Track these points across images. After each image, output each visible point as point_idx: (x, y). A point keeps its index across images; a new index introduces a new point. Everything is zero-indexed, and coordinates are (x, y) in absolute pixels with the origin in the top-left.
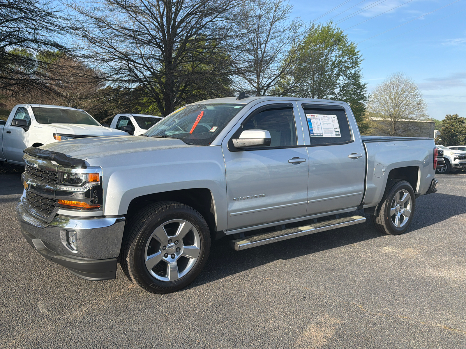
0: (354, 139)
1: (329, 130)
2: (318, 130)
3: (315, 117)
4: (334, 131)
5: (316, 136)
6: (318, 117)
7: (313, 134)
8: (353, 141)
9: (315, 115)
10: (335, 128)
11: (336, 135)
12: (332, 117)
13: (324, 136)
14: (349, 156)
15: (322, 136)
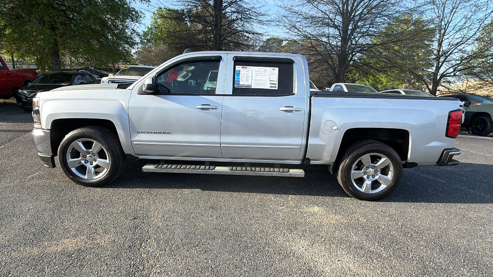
0: (296, 92)
1: (262, 81)
2: (247, 80)
3: (247, 69)
4: (269, 82)
5: (242, 86)
6: (251, 69)
7: (239, 84)
8: (294, 94)
9: (248, 67)
10: (271, 80)
11: (271, 87)
12: (271, 70)
13: (253, 87)
14: (281, 109)
15: (251, 87)
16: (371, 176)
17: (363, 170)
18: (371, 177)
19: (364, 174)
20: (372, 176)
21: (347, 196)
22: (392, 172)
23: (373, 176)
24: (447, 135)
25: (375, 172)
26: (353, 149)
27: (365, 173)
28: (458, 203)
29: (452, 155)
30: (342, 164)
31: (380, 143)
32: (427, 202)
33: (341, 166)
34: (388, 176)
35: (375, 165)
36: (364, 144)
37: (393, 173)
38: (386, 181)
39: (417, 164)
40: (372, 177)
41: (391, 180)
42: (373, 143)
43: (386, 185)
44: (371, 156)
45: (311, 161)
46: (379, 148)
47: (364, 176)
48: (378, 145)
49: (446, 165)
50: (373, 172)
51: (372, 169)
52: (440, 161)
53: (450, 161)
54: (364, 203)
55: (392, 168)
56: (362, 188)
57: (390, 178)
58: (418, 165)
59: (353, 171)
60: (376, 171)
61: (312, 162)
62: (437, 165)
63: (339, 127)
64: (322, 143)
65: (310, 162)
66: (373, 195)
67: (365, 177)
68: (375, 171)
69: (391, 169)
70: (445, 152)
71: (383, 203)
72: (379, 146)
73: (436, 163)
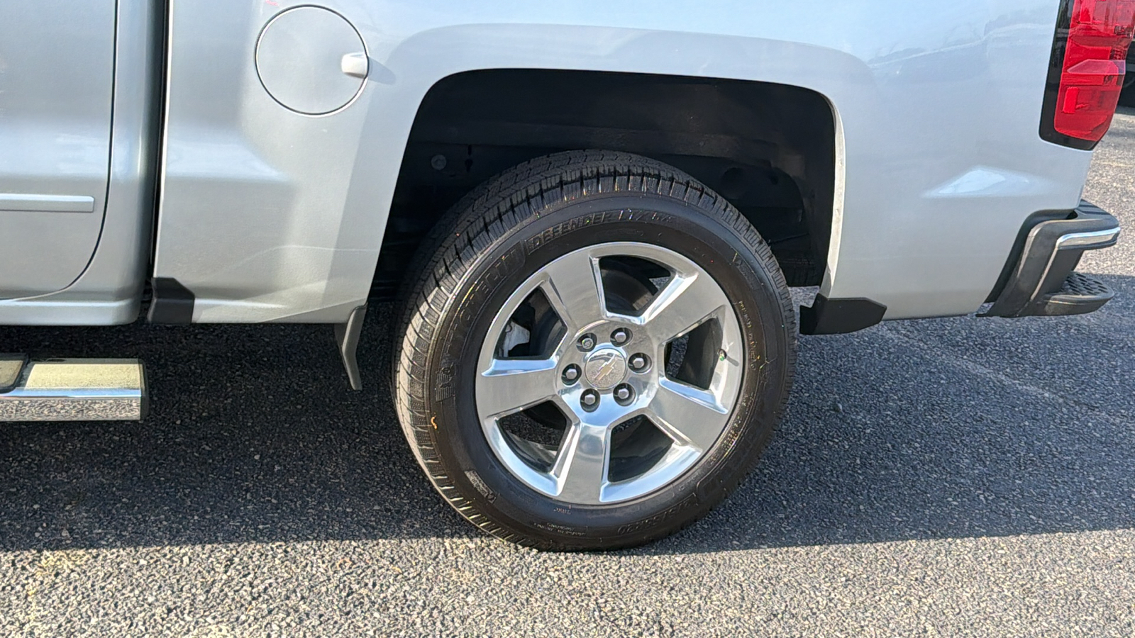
16: (606, 391)
17: (554, 358)
18: (607, 399)
19: (567, 380)
20: (616, 391)
21: (462, 528)
22: (736, 364)
23: (623, 392)
24: (1049, 131)
25: (633, 368)
26: (490, 216)
27: (571, 374)
28: (1095, 528)
29: (1075, 253)
30: (416, 321)
31: (658, 177)
32: (935, 536)
33: (410, 330)
34: (712, 387)
35: (636, 320)
36: (562, 184)
37: (739, 369)
38: (696, 419)
39: (883, 309)
40: (618, 399)
41: (727, 411)
42: (615, 174)
43: (697, 444)
44: (605, 262)
45: (198, 302)
46: (657, 210)
47: (565, 397)
48: (644, 188)
49: (1037, 309)
50: (624, 365)
51: (617, 344)
52: (1007, 291)
53: (1059, 289)
54: (559, 565)
55: (731, 340)
56: (552, 473)
57: (718, 403)
58: (885, 316)
59: (494, 364)
60: (638, 361)
61: (207, 311)
62: (990, 314)
63: (379, 59)
64: (263, 171)
65: (191, 308)
66: (618, 514)
67: (571, 400)
68: (631, 361)
69: (726, 346)
70: (1034, 232)
71: (679, 559)
72: (651, 195)
73: (986, 302)
